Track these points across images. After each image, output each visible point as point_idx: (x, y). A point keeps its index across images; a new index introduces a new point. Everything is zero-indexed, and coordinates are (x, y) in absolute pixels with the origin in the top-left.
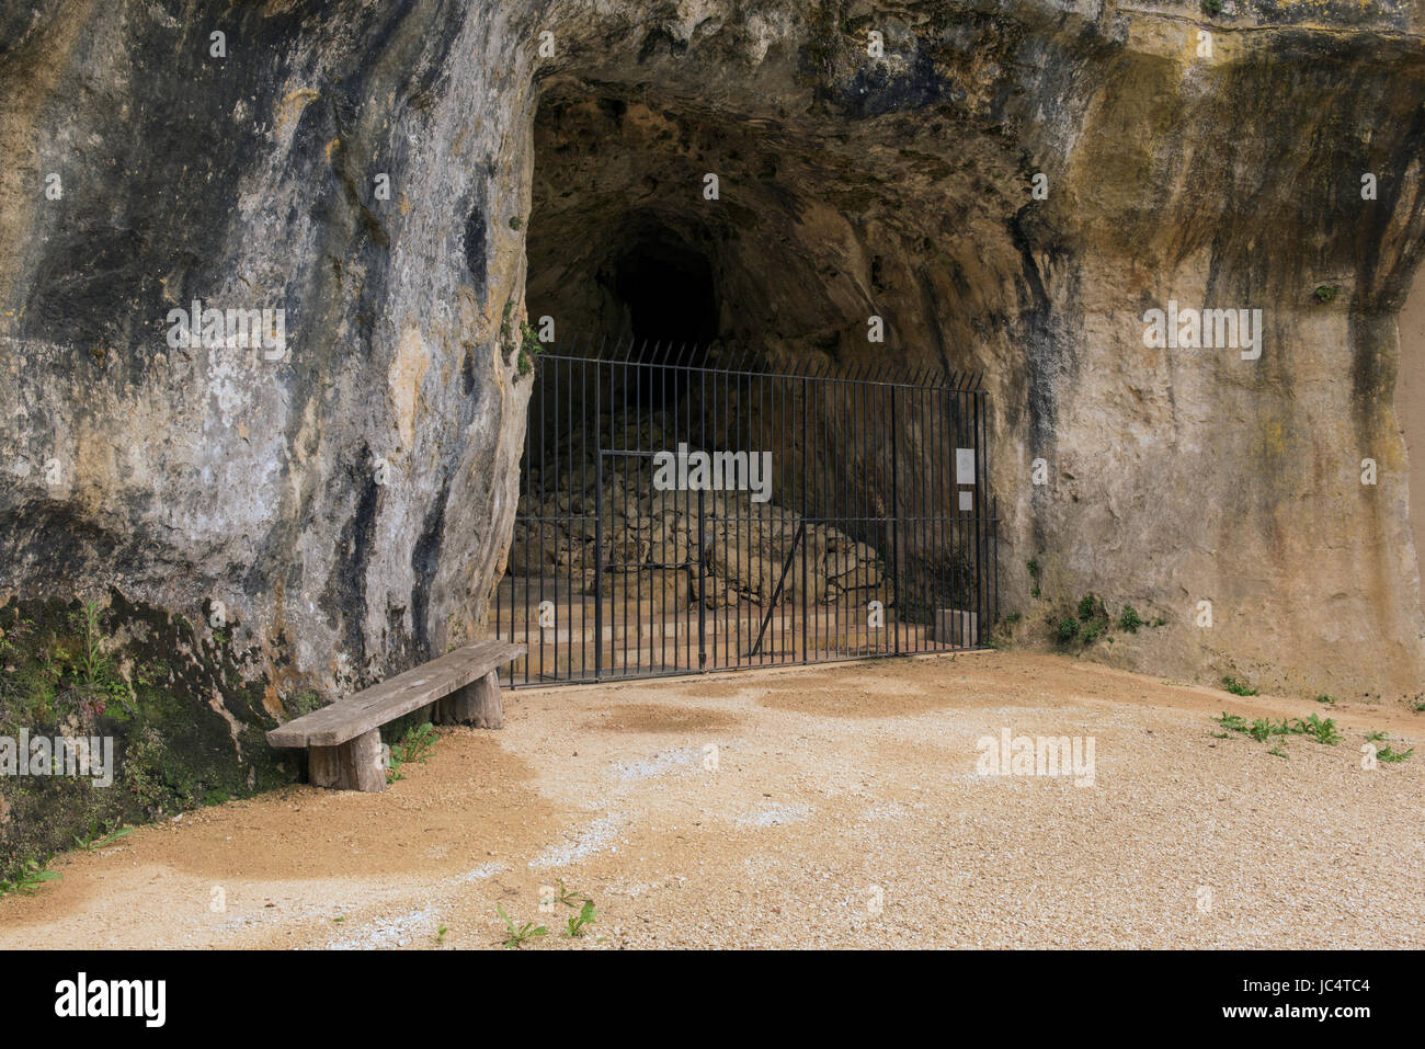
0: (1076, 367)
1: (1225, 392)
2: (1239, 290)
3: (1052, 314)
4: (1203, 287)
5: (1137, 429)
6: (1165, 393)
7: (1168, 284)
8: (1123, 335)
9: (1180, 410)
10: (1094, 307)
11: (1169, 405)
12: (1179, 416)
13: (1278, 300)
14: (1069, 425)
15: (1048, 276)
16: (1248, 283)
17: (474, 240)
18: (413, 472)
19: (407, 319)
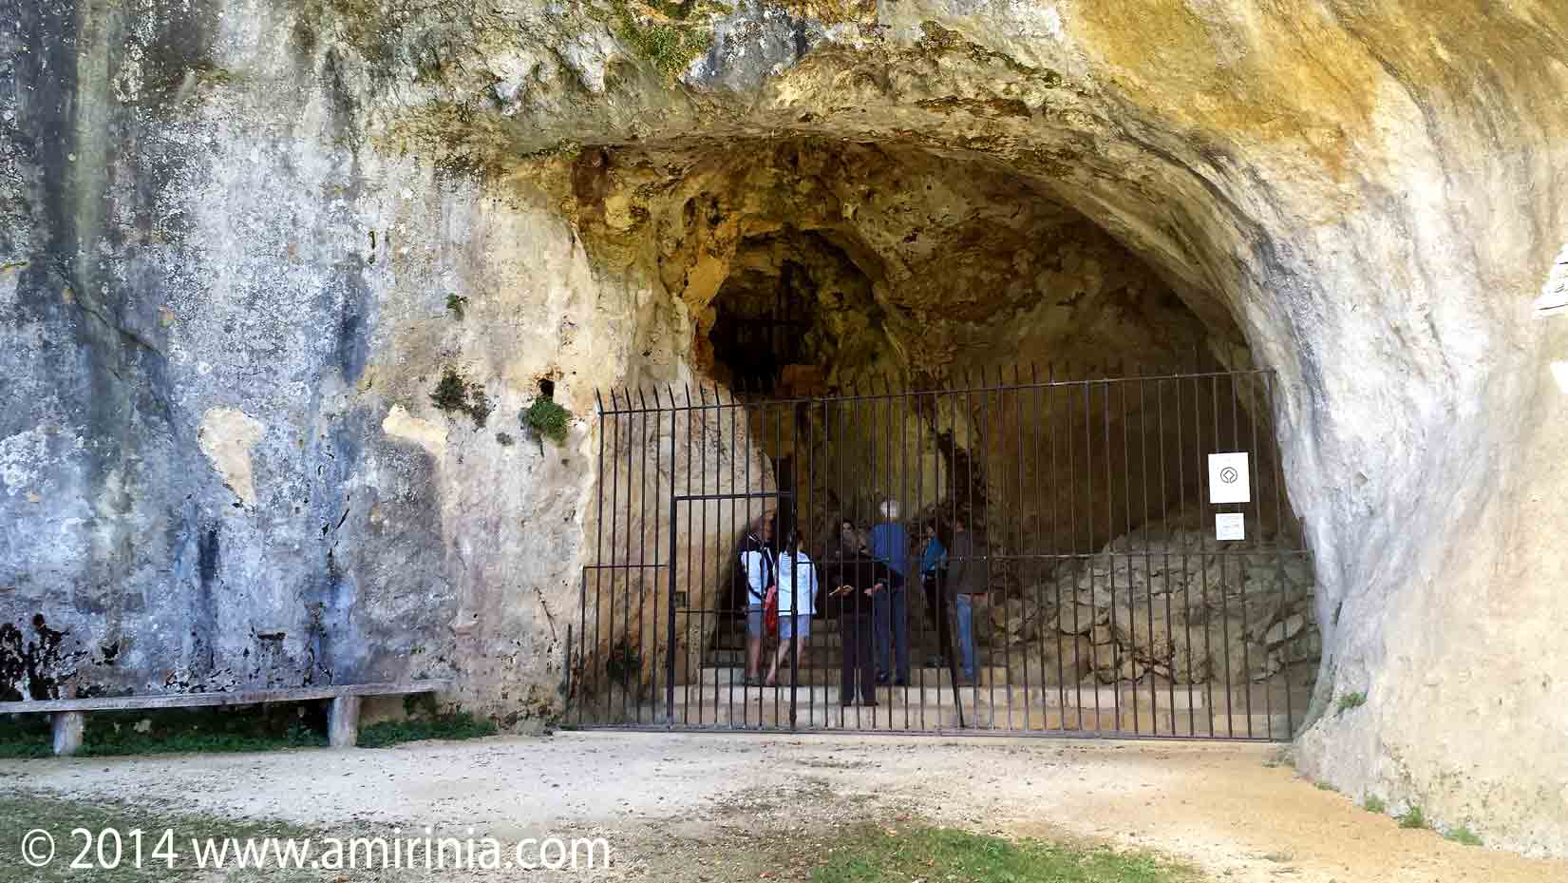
0: (1331, 309)
1: (1502, 303)
2: (1478, 127)
3: (1277, 243)
4: (1425, 142)
5: (1415, 389)
6: (1426, 326)
7: (1376, 153)
8: (1361, 248)
9: (1448, 347)
10: (1317, 217)
11: (1434, 345)
12: (1450, 359)
13: (1543, 124)
14: (1345, 399)
15: (1229, 190)
16: (1487, 115)
17: (349, 327)
18: (264, 522)
19: (206, 402)
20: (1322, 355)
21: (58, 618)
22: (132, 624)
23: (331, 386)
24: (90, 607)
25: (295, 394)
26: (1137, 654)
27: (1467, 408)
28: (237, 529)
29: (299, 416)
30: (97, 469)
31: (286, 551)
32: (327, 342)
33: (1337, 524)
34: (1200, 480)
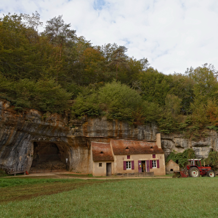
0: (73, 153)
1: (81, 154)
5: (77, 157)
10: (74, 150)
12: (79, 156)
14: (73, 157)
17: (26, 151)
18: (21, 162)
19: (20, 156)
20: (72, 155)
21: (10, 168)
22: (13, 168)
23: (25, 154)
24: (11, 167)
25: (23, 155)
26: (55, 168)
27: (79, 158)
28: (20, 163)
29: (23, 156)
30: (14, 159)
31: (22, 164)
32: (25, 152)
33: (72, 162)
34: (66, 160)
